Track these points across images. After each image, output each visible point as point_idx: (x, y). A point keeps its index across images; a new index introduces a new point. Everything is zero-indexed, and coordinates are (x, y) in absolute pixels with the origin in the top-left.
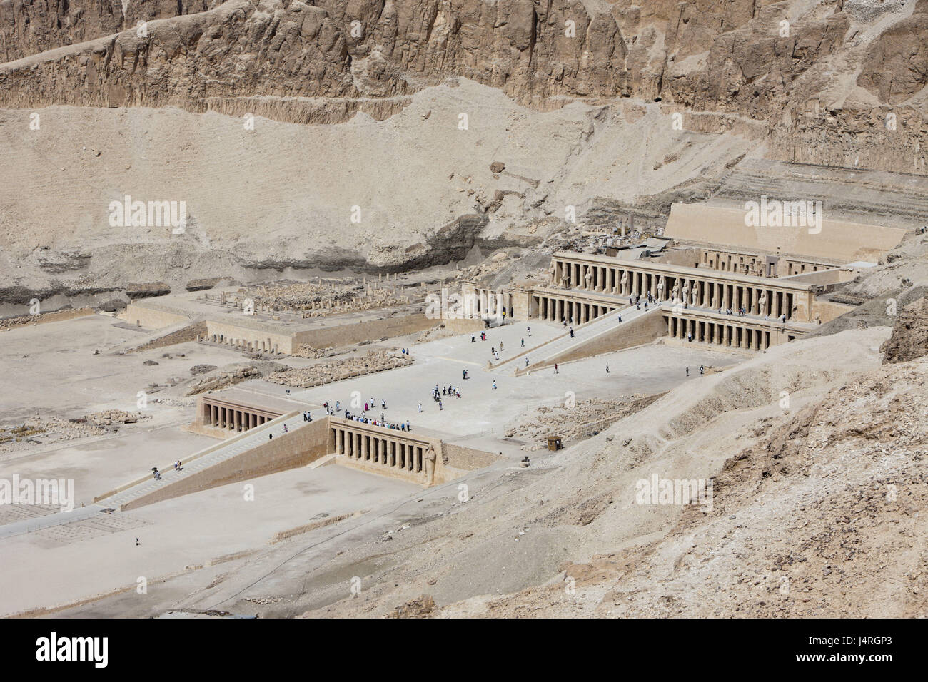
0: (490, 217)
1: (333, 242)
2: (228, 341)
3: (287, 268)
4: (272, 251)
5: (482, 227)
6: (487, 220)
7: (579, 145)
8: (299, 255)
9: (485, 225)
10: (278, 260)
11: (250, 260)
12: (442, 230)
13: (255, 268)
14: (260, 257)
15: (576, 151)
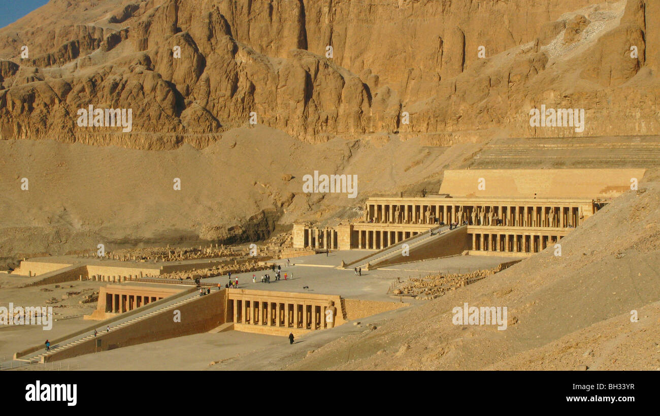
0: (284, 210)
1: (174, 225)
2: (106, 279)
3: (139, 244)
4: (128, 232)
5: (279, 218)
6: (282, 213)
7: (343, 163)
8: (148, 234)
9: (282, 215)
10: (133, 237)
11: (112, 238)
12: (252, 219)
13: (116, 243)
14: (119, 236)
15: (341, 168)
